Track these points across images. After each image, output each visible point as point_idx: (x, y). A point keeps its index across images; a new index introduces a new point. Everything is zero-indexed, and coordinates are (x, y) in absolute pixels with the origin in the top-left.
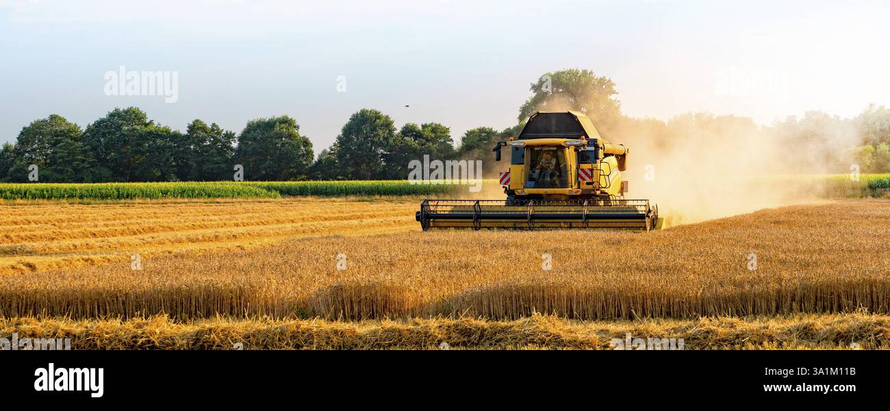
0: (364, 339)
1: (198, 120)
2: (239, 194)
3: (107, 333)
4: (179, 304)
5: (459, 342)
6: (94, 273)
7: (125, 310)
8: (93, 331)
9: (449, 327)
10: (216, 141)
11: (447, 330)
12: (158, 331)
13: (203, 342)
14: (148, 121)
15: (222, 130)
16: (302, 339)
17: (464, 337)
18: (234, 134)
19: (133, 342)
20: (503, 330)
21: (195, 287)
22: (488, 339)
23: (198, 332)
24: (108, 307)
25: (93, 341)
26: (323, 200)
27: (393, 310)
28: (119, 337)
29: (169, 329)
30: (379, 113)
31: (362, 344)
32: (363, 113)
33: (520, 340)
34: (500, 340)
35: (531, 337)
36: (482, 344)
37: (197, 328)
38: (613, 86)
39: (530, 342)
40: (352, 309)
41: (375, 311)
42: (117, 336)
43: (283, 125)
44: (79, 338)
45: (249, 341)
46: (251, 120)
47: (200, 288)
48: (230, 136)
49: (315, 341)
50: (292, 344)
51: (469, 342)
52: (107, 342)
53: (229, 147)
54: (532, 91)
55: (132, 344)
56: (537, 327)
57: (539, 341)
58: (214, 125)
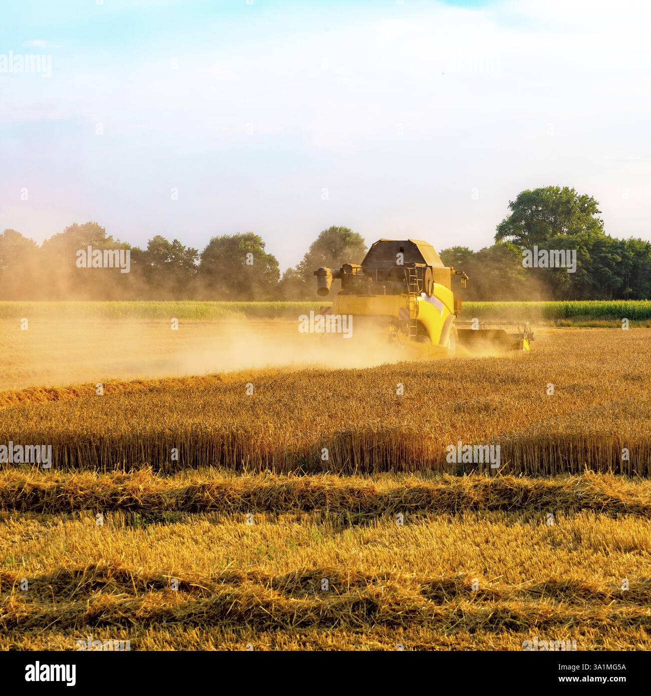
0: (385, 500)
1: (159, 236)
2: (202, 314)
3: (82, 489)
4: (161, 451)
5: (498, 506)
6: (63, 411)
7: (99, 456)
8: (65, 486)
9: (486, 487)
10: (178, 258)
11: (484, 490)
12: (141, 488)
13: (195, 502)
14: (107, 237)
15: (184, 247)
16: (312, 499)
17: (505, 499)
18: (197, 251)
19: (113, 500)
20: (551, 491)
21: (181, 431)
22: (532, 502)
23: (189, 489)
24: (79, 453)
25: (66, 498)
26: (291, 322)
27: (410, 462)
28: (96, 495)
29: (154, 485)
30: (349, 231)
31: (382, 506)
32: (333, 230)
33: (572, 503)
34: (547, 503)
35: (585, 501)
36: (525, 508)
37: (188, 484)
38: (596, 205)
39: (584, 507)
40: (362, 459)
41: (389, 461)
42: (93, 493)
43: (248, 243)
44: (49, 494)
45: (249, 501)
46: (215, 237)
47: (186, 432)
48: (192, 253)
49: (328, 501)
50: (300, 505)
51: (510, 504)
52: (81, 500)
53: (192, 264)
54: (510, 209)
55: (111, 502)
56: (592, 489)
57: (595, 506)
58: (175, 241)
